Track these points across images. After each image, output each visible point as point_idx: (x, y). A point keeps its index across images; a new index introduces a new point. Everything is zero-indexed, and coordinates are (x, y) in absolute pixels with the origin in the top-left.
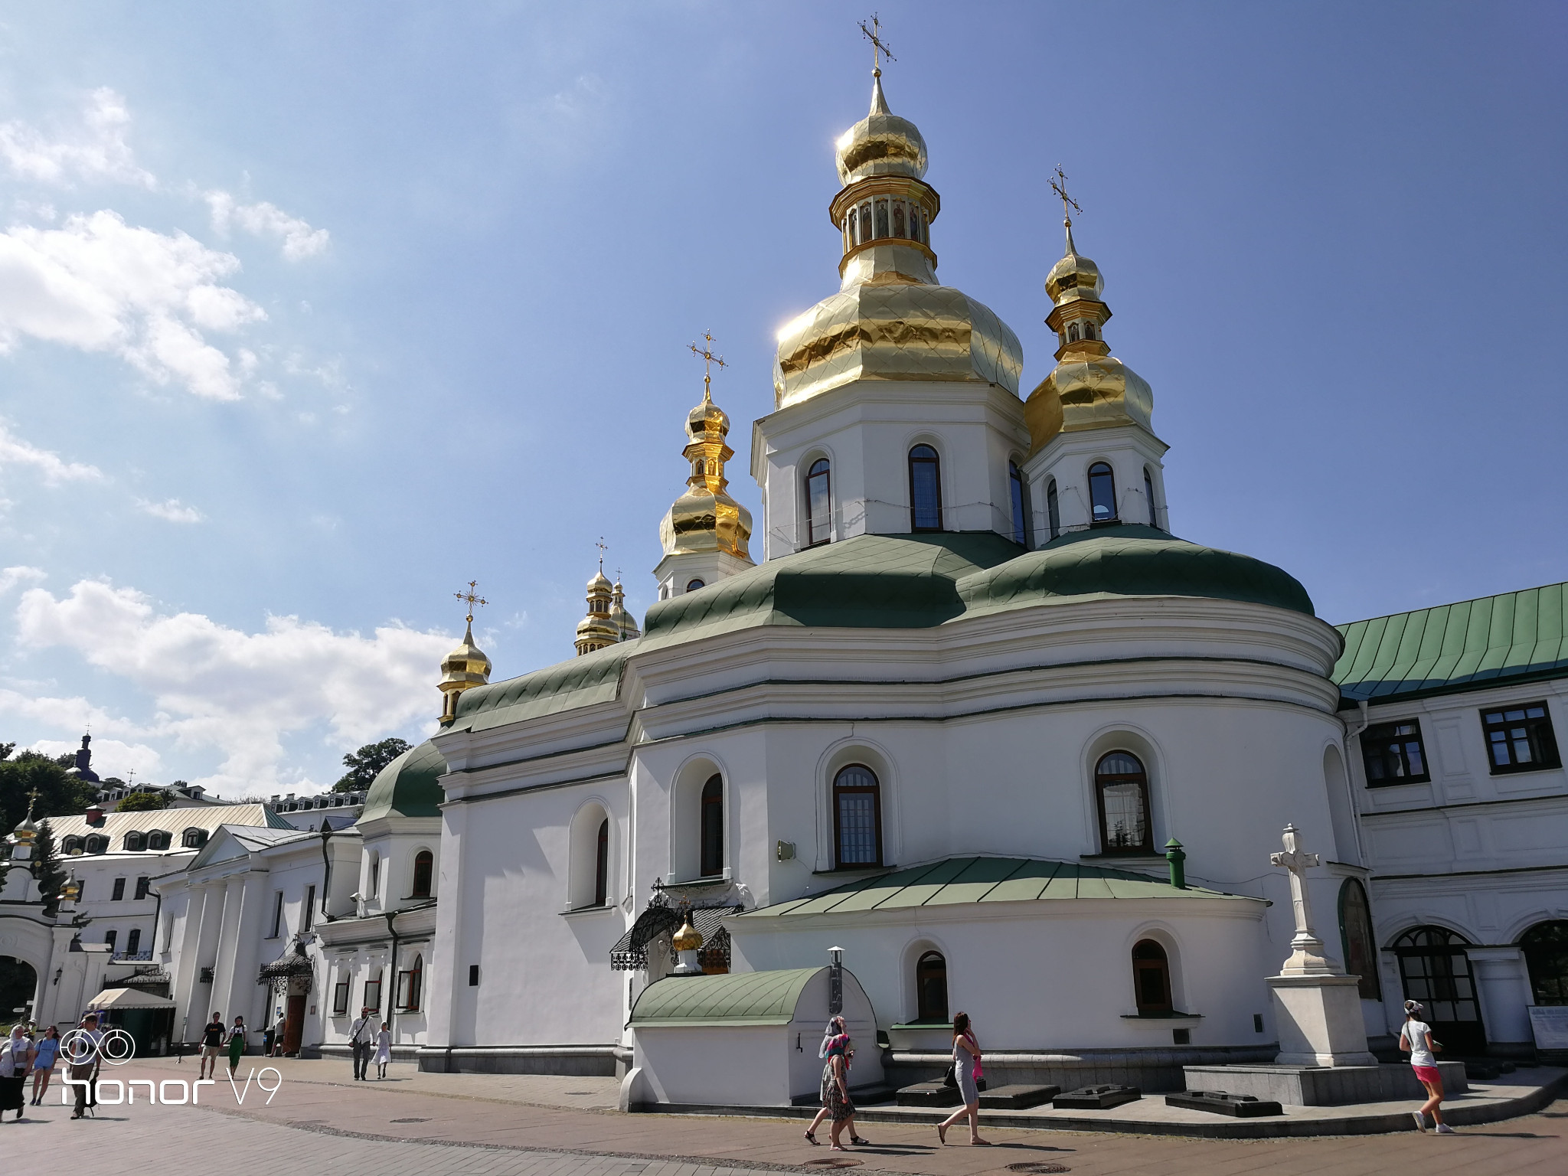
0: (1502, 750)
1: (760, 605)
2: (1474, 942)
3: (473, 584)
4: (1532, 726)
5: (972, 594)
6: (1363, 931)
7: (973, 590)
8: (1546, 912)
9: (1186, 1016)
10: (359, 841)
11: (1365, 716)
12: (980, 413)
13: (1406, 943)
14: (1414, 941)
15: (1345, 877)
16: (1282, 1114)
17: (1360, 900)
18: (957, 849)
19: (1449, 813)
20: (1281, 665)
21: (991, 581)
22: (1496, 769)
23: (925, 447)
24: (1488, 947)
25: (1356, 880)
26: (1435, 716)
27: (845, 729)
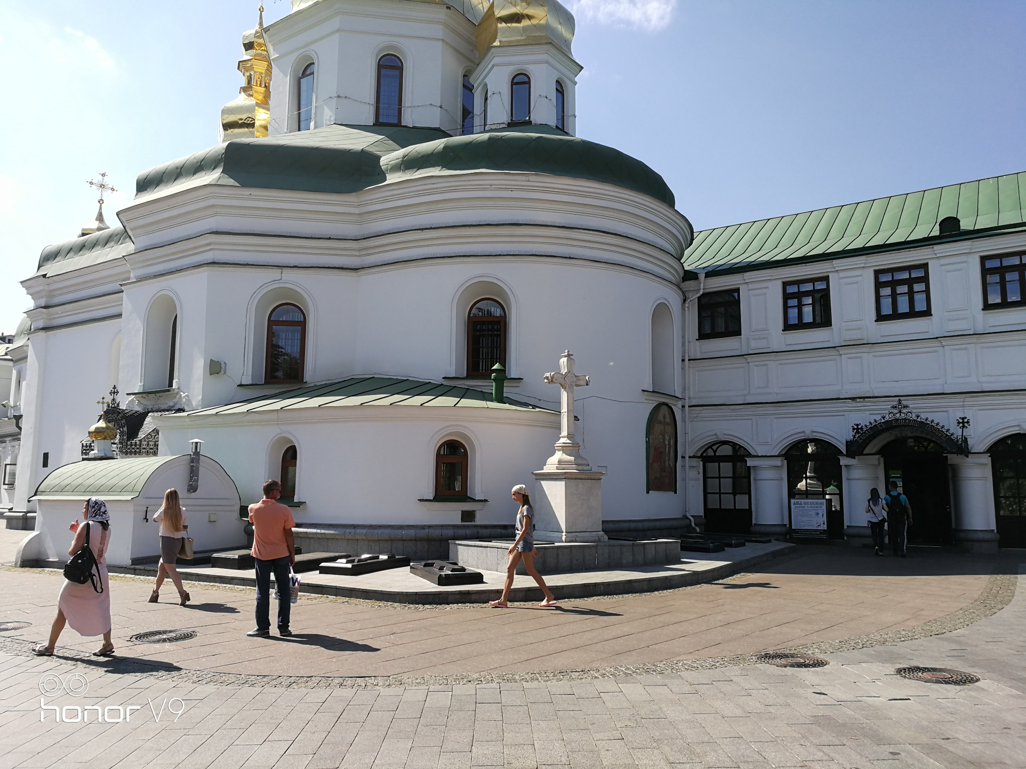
0: (793, 313)
1: (214, 169)
2: (753, 453)
3: (103, 175)
4: (818, 296)
5: (389, 167)
6: (667, 442)
7: (390, 165)
8: (803, 432)
9: (474, 500)
10: (11, 363)
11: (702, 285)
12: (439, 31)
13: (710, 453)
14: (715, 452)
15: (657, 403)
16: (483, 582)
17: (668, 420)
18: (359, 371)
19: (749, 358)
20: (627, 237)
21: (404, 157)
22: (788, 327)
23: (393, 57)
24: (762, 456)
25: (667, 405)
26: (751, 286)
27: (275, 274)
